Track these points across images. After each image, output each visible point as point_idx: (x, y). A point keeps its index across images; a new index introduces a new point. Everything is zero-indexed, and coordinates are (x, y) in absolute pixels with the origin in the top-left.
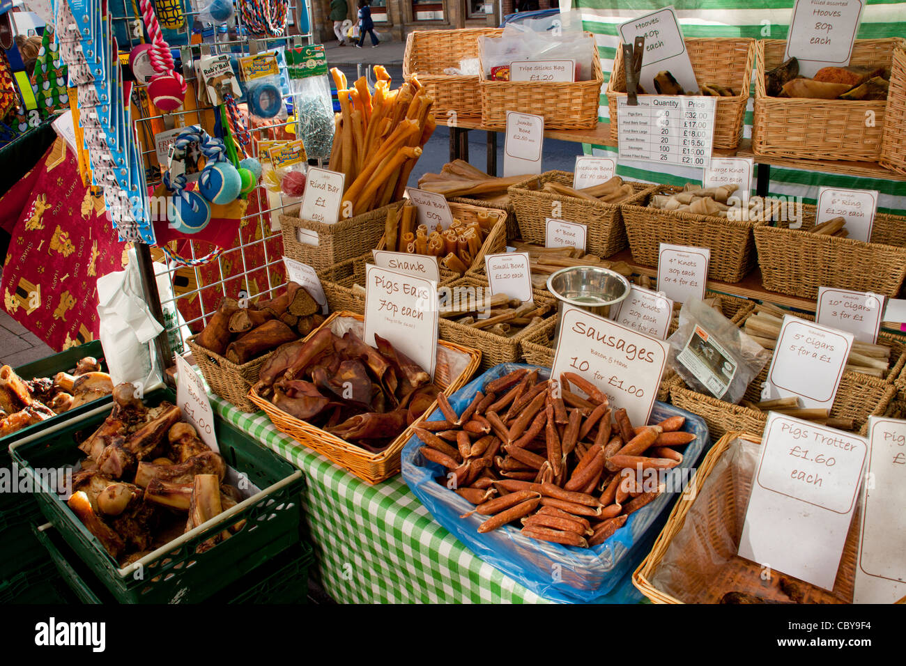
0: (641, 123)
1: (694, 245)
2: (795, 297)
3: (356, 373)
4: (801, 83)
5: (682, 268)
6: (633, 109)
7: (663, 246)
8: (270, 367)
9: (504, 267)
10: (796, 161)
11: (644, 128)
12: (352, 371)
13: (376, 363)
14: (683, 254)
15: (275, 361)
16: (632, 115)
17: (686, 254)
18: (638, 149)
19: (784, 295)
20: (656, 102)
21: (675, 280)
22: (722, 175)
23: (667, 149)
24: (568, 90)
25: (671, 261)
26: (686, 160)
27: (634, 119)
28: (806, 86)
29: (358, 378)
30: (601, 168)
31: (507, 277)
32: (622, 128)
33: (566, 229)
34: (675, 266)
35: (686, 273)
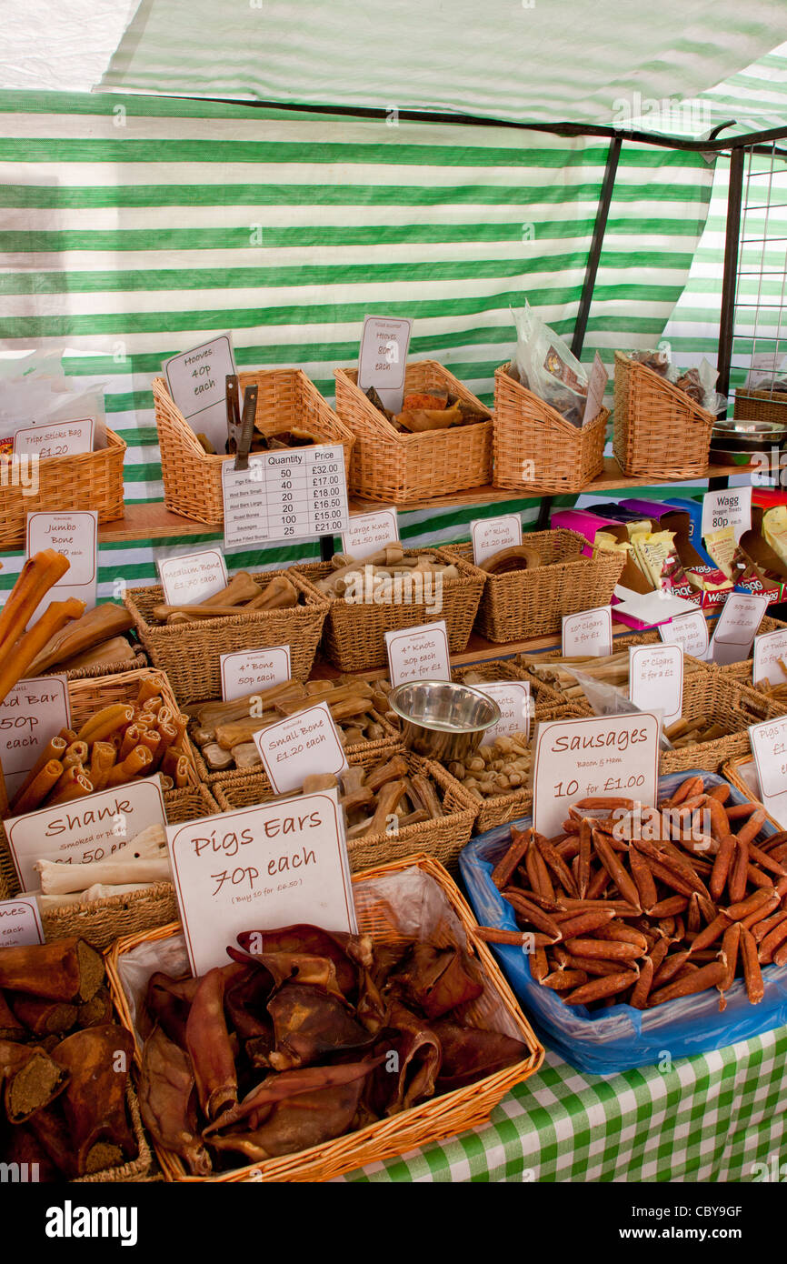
0: (252, 492)
1: (424, 622)
2: (529, 639)
3: (305, 1004)
4: (422, 414)
5: (418, 654)
6: (241, 475)
7: (389, 636)
8: (157, 1118)
9: (289, 738)
10: (430, 500)
11: (256, 498)
12: (298, 1007)
13: (315, 967)
14: (417, 636)
15: (153, 1102)
16: (241, 483)
17: (421, 635)
18: (250, 528)
19: (517, 641)
20: (272, 461)
21: (413, 672)
22: (365, 536)
23: (292, 519)
24: (91, 466)
25: (404, 650)
26: (320, 528)
27: (244, 488)
28: (428, 417)
29: (317, 1009)
30: (203, 567)
31: (296, 751)
32: (228, 503)
33: (255, 661)
34: (411, 654)
35: (424, 658)
